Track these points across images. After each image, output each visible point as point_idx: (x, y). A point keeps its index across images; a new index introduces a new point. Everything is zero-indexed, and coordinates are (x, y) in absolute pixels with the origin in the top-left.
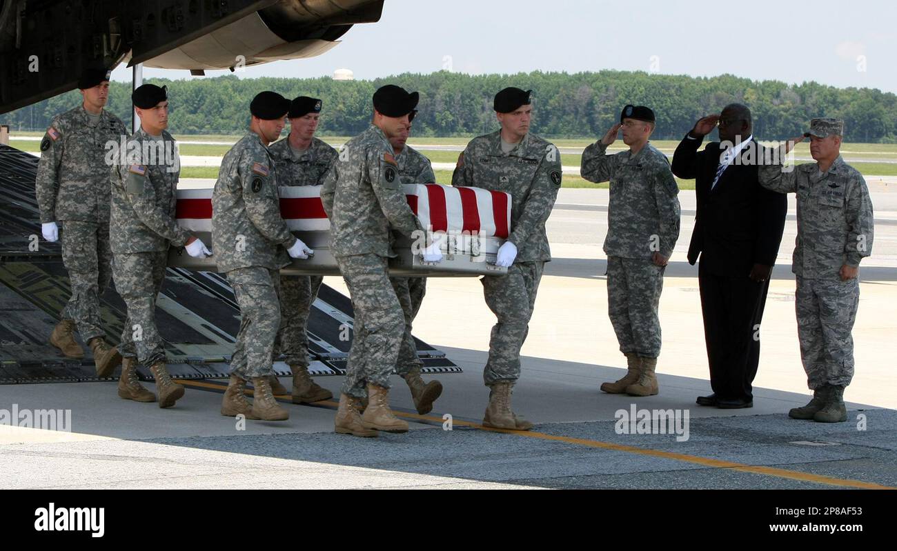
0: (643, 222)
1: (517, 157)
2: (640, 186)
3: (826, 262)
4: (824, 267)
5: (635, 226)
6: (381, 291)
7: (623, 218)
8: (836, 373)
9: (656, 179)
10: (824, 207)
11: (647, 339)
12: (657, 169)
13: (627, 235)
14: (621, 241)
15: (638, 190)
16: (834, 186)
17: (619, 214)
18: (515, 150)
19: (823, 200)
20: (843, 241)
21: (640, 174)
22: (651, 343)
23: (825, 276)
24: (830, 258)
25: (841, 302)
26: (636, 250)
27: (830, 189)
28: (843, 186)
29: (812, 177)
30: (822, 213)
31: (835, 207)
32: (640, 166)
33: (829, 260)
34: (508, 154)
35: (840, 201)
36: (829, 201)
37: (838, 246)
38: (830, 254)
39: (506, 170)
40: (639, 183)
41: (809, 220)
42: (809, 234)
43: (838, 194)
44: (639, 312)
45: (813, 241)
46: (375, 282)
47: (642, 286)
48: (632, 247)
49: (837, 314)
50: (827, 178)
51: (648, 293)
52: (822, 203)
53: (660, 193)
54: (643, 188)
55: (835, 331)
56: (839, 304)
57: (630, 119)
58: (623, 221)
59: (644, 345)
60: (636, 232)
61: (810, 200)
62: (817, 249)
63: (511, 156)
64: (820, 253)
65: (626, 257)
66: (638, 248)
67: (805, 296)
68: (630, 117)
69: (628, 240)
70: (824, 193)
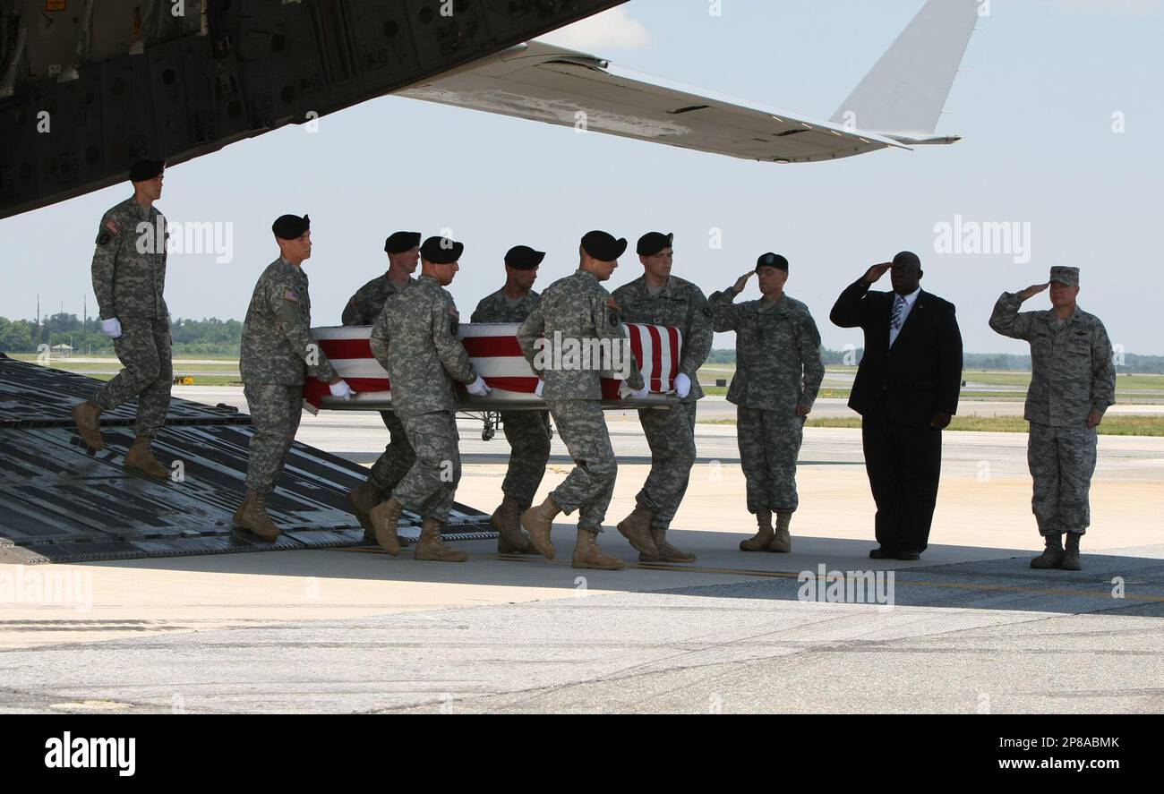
0: (788, 372)
1: (666, 298)
2: (786, 335)
3: (1073, 410)
4: (1071, 414)
5: (781, 377)
7: (767, 369)
8: (1076, 521)
9: (802, 328)
10: (1072, 355)
11: (788, 494)
12: (804, 319)
13: (772, 386)
14: (764, 392)
15: (785, 339)
16: (1081, 334)
17: (762, 365)
18: (663, 291)
19: (1072, 348)
20: (1088, 388)
21: (785, 323)
22: (791, 499)
23: (1072, 424)
24: (1077, 406)
25: (1086, 450)
26: (783, 402)
27: (1077, 337)
28: (1090, 333)
29: (1052, 324)
30: (1070, 361)
31: (1081, 354)
32: (783, 315)
33: (1075, 408)
34: (657, 297)
35: (1088, 348)
36: (1078, 348)
37: (1085, 395)
38: (1078, 402)
39: (658, 312)
40: (785, 332)
41: (1057, 367)
42: (1057, 382)
43: (1085, 342)
44: (782, 467)
45: (1061, 388)
47: (788, 440)
48: (778, 399)
49: (1082, 462)
50: (1071, 326)
51: (793, 446)
52: (1071, 350)
53: (807, 342)
54: (789, 337)
55: (1081, 479)
56: (1085, 452)
57: (768, 268)
58: (768, 372)
59: (785, 500)
60: (781, 382)
61: (1055, 348)
62: (1065, 397)
63: (660, 297)
64: (1068, 401)
65: (771, 409)
66: (784, 400)
67: (1042, 443)
68: (771, 265)
69: (772, 392)
70: (1071, 341)
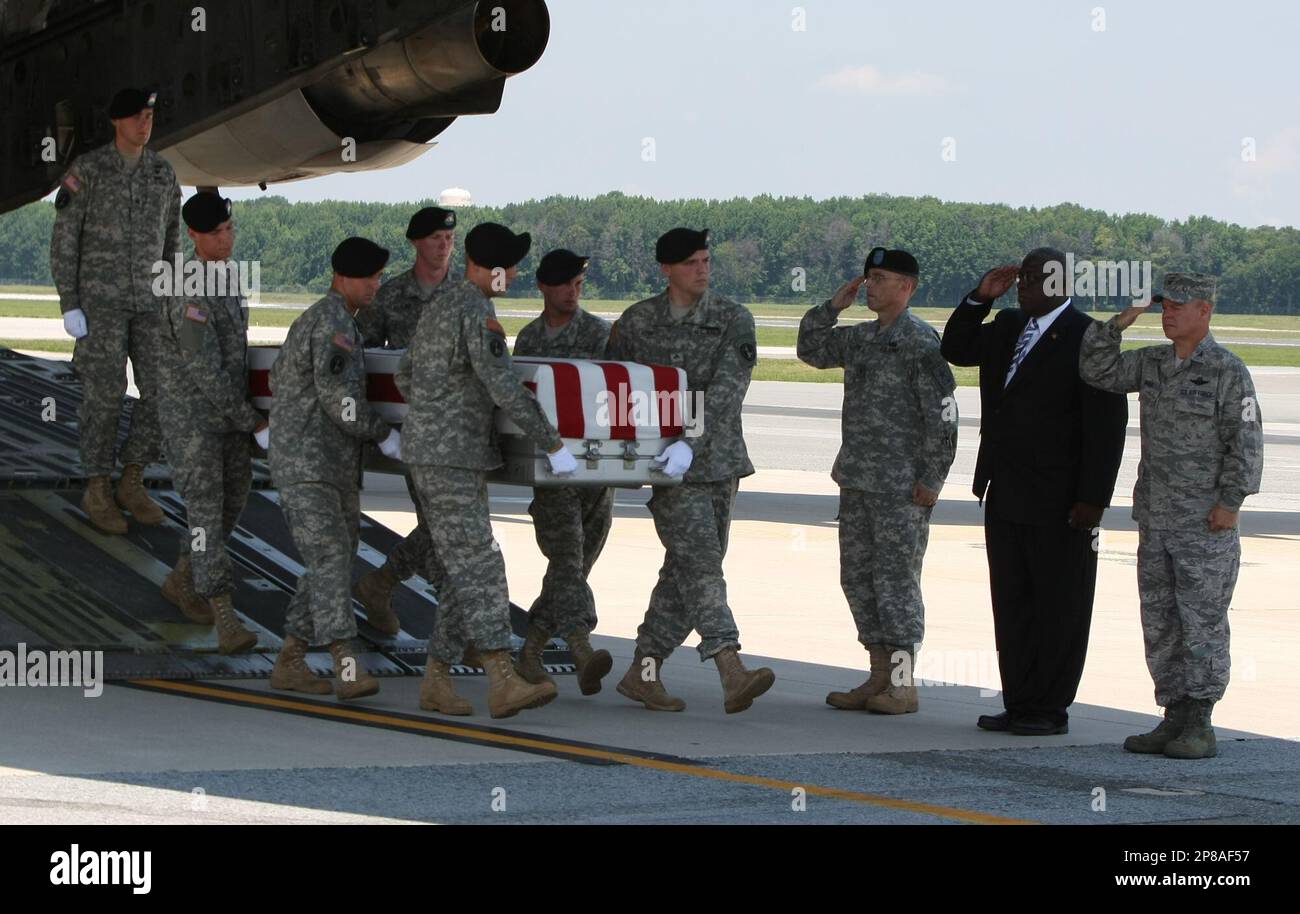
0: (898, 434)
2: (894, 376)
3: (1187, 504)
4: (1182, 511)
5: (885, 441)
6: (471, 520)
7: (866, 428)
8: (1200, 680)
9: (920, 365)
10: (1183, 416)
11: (902, 622)
12: (923, 351)
13: (874, 455)
14: (863, 465)
15: (890, 383)
16: (1199, 382)
17: (860, 422)
19: (1183, 405)
20: (1214, 470)
21: (893, 358)
22: (908, 630)
23: (1185, 526)
24: (1193, 497)
25: (1209, 566)
26: (887, 480)
27: (1193, 387)
28: (1214, 382)
29: (1164, 366)
30: (1180, 425)
31: (1201, 416)
32: (894, 344)
33: (1190, 501)
35: (1210, 406)
36: (1192, 405)
37: (1206, 478)
38: (1193, 491)
40: (892, 372)
41: (1160, 436)
42: (1161, 459)
43: (1206, 395)
44: (889, 579)
45: (1166, 469)
46: (463, 506)
47: (896, 538)
48: (880, 475)
49: (1202, 586)
50: (1188, 369)
51: (904, 549)
52: (1181, 409)
53: (926, 388)
54: (898, 380)
55: (1198, 612)
56: (1206, 570)
57: (879, 270)
58: (865, 433)
59: (897, 632)
60: (886, 449)
61: (1162, 405)
62: (1171, 483)
64: (1176, 489)
65: (871, 490)
66: (889, 476)
67: (1153, 556)
68: (879, 266)
69: (874, 464)
70: (1183, 393)
